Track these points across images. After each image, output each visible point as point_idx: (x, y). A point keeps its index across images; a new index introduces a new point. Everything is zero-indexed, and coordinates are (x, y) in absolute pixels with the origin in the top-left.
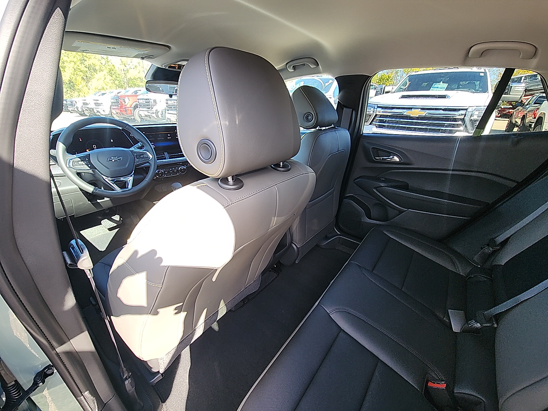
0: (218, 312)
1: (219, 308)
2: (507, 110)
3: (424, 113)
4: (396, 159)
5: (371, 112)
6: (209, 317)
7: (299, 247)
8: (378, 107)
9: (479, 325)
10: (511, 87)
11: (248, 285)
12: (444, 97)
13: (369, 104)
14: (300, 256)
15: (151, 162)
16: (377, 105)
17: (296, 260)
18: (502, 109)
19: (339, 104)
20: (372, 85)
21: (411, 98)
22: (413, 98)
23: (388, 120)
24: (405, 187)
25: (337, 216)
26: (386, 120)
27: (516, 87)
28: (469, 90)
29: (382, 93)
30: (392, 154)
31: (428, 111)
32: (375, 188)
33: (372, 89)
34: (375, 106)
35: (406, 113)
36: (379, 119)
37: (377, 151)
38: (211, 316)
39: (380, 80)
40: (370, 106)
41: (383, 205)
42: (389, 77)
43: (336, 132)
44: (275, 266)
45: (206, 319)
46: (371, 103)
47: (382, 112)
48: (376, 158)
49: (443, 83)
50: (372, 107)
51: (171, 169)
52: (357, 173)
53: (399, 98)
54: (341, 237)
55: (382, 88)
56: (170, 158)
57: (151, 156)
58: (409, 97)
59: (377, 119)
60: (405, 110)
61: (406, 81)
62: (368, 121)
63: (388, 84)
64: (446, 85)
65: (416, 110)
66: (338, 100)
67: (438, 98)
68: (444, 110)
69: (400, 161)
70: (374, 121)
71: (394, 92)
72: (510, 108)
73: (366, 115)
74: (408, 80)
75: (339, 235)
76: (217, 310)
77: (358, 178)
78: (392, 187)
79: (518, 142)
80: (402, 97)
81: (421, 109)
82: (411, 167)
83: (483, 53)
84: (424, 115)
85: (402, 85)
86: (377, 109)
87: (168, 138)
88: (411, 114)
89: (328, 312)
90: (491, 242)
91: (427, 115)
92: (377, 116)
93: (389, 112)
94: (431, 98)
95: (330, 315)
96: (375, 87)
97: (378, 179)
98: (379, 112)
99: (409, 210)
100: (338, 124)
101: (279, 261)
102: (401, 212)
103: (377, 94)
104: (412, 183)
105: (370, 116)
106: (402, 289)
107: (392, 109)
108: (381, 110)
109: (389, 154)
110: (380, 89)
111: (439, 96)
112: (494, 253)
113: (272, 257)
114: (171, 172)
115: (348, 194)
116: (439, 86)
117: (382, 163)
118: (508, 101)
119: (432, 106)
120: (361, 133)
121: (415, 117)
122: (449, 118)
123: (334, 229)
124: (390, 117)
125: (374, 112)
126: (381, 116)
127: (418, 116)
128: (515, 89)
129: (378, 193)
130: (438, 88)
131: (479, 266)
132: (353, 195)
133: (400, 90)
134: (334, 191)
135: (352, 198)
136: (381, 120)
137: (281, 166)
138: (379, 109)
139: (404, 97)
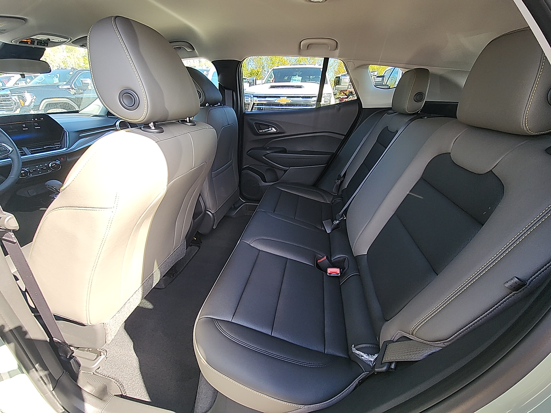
0: (153, 275)
1: (154, 271)
2: (344, 99)
3: (289, 101)
4: (274, 130)
5: (249, 101)
6: (146, 281)
7: (213, 213)
8: (254, 96)
9: (338, 221)
10: (341, 79)
11: (176, 249)
12: (300, 87)
13: (245, 93)
14: (216, 221)
15: (11, 156)
16: (253, 94)
17: (213, 226)
18: (341, 99)
19: (220, 85)
20: (244, 79)
21: (278, 88)
22: (279, 88)
23: (264, 108)
24: (284, 151)
25: (240, 185)
26: (263, 108)
27: (344, 80)
28: (316, 82)
29: (254, 85)
30: (270, 126)
31: (292, 99)
32: (263, 156)
33: (246, 82)
34: (251, 96)
35: (277, 101)
36: (257, 108)
37: (260, 126)
38: (147, 280)
39: (251, 74)
40: (246, 96)
41: (272, 169)
42: (258, 72)
43: (223, 108)
44: (195, 239)
45: (143, 282)
46: (247, 93)
47: (258, 101)
48: (259, 131)
49: (298, 76)
50: (249, 97)
51: (37, 167)
52: (248, 147)
53: (269, 88)
54: (247, 204)
55: (254, 80)
56: (32, 154)
57: (11, 149)
58: (276, 87)
59: (256, 107)
60: (275, 99)
61: (271, 74)
62: (248, 109)
63: (259, 78)
64: (300, 78)
65: (283, 98)
66: (218, 82)
67: (297, 87)
68: (303, 97)
69: (277, 131)
70: (253, 109)
71: (264, 83)
72: (346, 98)
73: (244, 104)
74: (273, 73)
75: (244, 203)
76: (152, 273)
77: (249, 150)
78: (275, 152)
79: (339, 109)
80: (271, 88)
81: (287, 97)
82: (285, 135)
83: (308, 46)
84: (290, 102)
85: (269, 77)
86: (253, 98)
87: (24, 129)
88: (281, 102)
89: (248, 243)
90: (339, 177)
91: (292, 102)
92: (255, 105)
93: (264, 101)
94: (292, 88)
95: (250, 245)
96: (248, 80)
97: (265, 149)
98: (256, 101)
99: (290, 168)
100: (223, 103)
101: (198, 231)
102: (285, 171)
103: (250, 85)
104: (288, 148)
105: (249, 105)
106: (295, 218)
107: (265, 98)
108: (257, 99)
109: (268, 127)
110: (252, 80)
111: (297, 86)
112: (342, 182)
113: (191, 222)
114: (39, 170)
115: (245, 166)
116: (296, 79)
117: (266, 135)
118: (341, 90)
119: (294, 95)
120: (244, 112)
121: (284, 104)
122: (307, 104)
123: (239, 198)
124: (265, 105)
125: (251, 101)
126: (258, 104)
127: (286, 103)
128: (344, 81)
129: (267, 160)
130: (295, 80)
131: (336, 195)
132: (248, 166)
133: (268, 82)
134: (232, 163)
135: (248, 168)
136: (259, 108)
137: (188, 121)
138: (255, 98)
139: (272, 88)
